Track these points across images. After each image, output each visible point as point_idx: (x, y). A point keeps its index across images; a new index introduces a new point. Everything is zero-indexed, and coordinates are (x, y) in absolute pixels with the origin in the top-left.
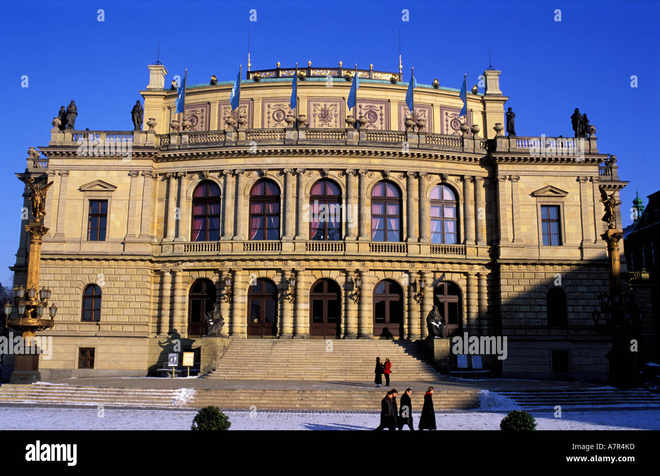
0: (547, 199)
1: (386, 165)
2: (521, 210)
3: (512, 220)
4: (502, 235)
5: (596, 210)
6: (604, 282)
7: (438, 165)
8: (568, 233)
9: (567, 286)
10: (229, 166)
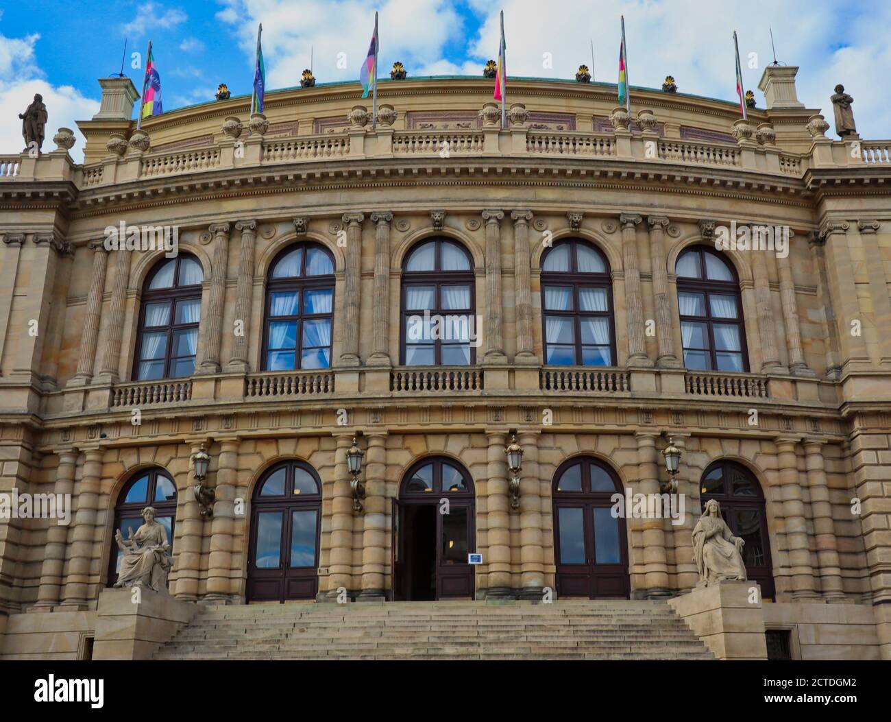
10: (222, 216)
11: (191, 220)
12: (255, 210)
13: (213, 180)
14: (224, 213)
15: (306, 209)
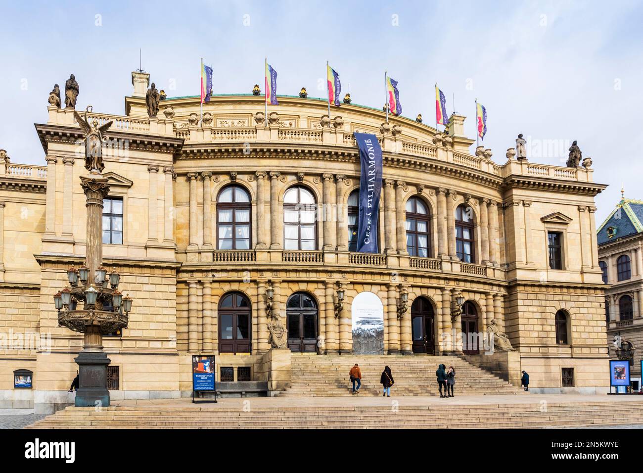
0: (553, 226)
1: (421, 179)
2: (533, 235)
3: (525, 243)
4: (517, 258)
5: (592, 237)
6: (600, 305)
7: (463, 184)
8: (570, 259)
9: (571, 307)
10: (261, 168)
11: (244, 168)
12: (279, 166)
13: (259, 148)
14: (262, 166)
15: (304, 169)
